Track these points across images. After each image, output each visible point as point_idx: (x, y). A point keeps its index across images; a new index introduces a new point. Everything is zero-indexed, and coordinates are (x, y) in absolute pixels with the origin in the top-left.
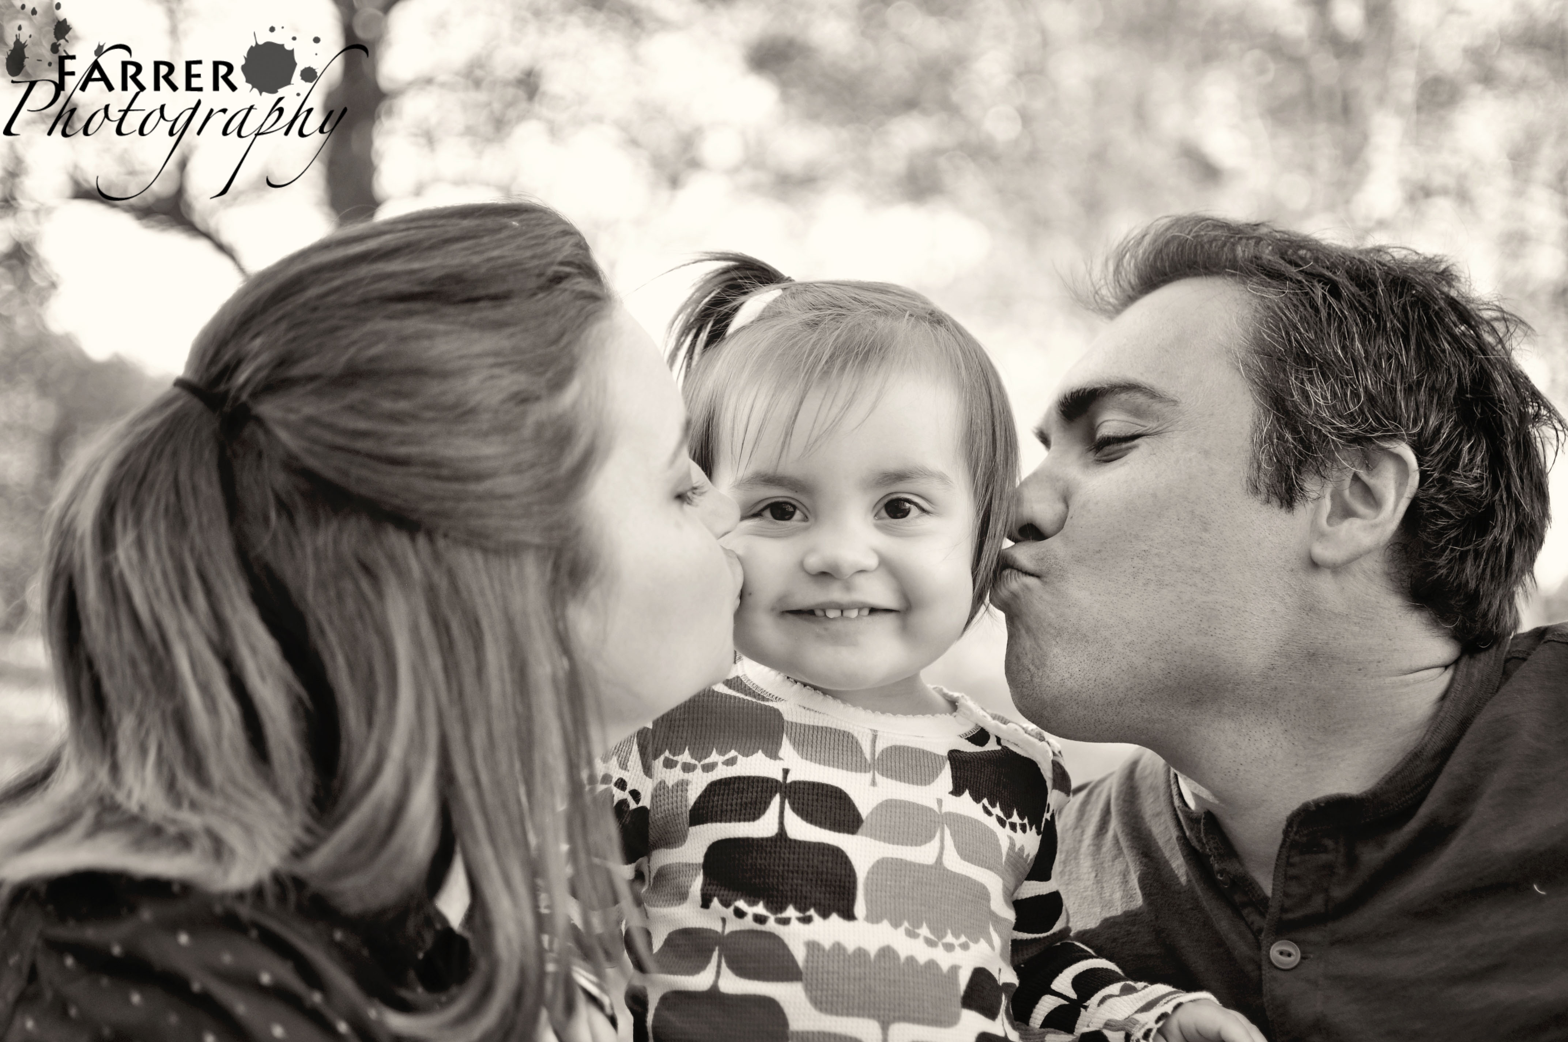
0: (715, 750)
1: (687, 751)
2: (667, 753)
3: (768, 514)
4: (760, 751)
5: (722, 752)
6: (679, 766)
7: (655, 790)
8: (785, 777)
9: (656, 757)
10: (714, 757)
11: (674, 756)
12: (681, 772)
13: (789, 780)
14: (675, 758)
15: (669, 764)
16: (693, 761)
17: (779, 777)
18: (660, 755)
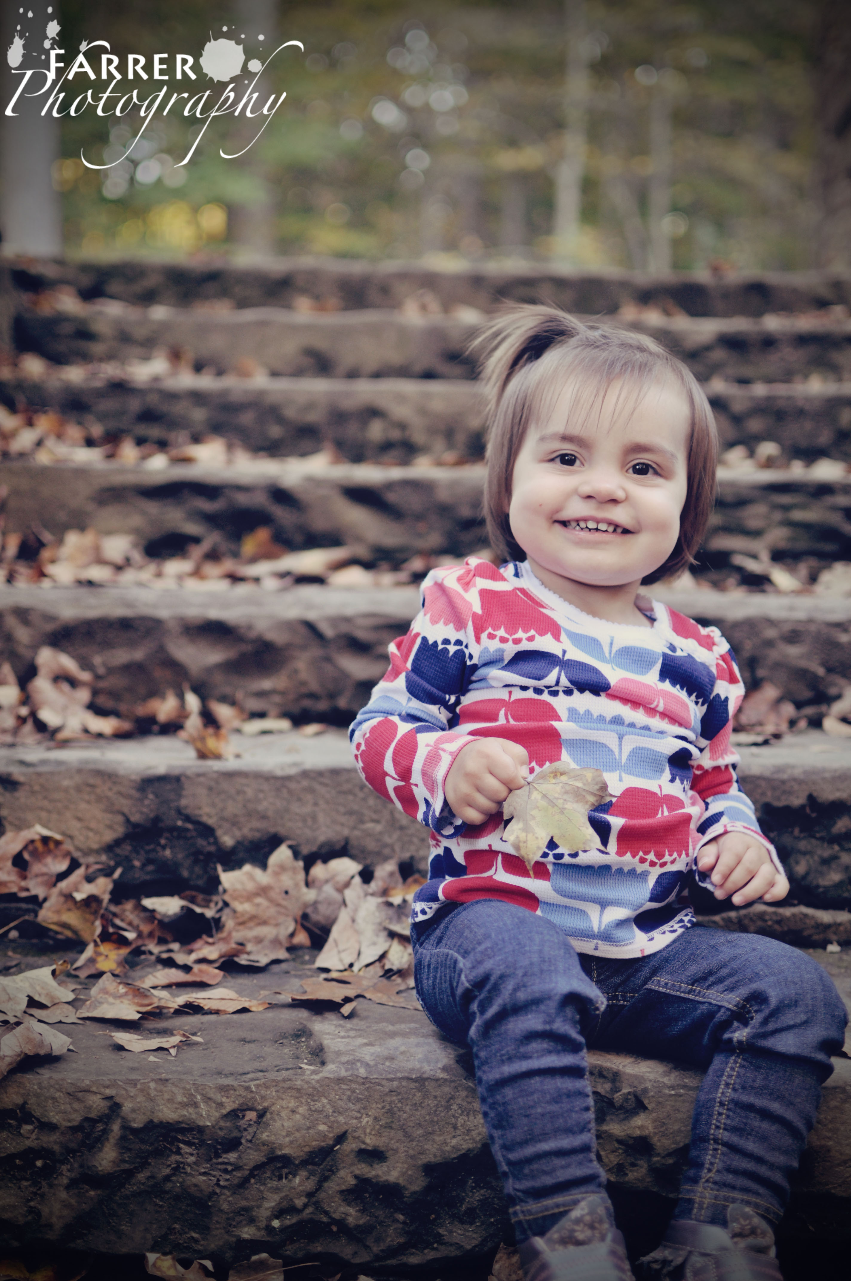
0: (520, 629)
1: (502, 628)
2: (490, 630)
3: (558, 460)
4: (549, 633)
5: (526, 631)
6: (498, 638)
7: (481, 652)
8: (564, 655)
9: (483, 631)
10: (520, 634)
11: (494, 630)
12: (499, 642)
13: (566, 658)
14: (495, 633)
15: (491, 637)
16: (507, 636)
17: (560, 655)
18: (485, 631)
